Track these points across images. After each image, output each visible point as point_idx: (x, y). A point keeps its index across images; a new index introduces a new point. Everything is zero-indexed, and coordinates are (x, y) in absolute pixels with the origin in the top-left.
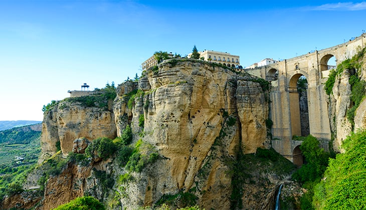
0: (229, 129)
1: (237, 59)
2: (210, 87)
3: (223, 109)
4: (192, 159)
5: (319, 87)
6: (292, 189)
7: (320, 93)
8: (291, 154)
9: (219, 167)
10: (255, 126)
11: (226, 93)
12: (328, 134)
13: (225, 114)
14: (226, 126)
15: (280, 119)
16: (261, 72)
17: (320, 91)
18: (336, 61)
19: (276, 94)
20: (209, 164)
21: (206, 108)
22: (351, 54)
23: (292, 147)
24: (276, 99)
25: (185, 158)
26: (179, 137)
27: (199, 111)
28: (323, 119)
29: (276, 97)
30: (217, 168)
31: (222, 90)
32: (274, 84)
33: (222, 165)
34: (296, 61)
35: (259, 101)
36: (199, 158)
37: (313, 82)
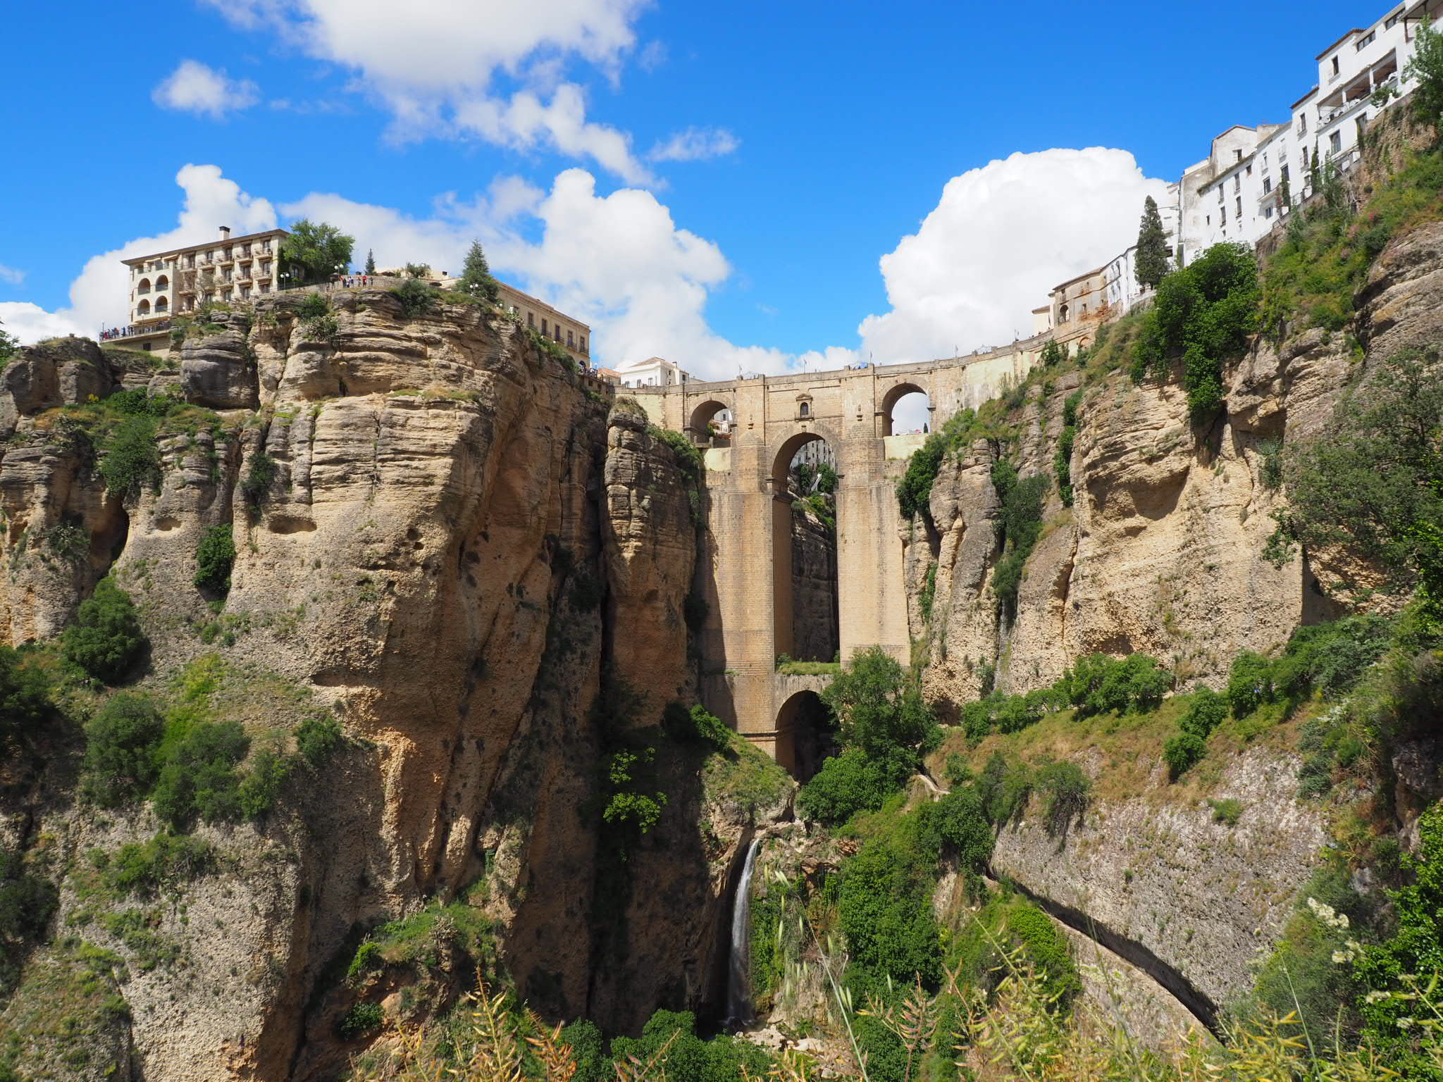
0: (577, 624)
1: (582, 338)
2: (529, 435)
3: (553, 536)
4: (470, 746)
5: (879, 489)
6: (799, 850)
7: (880, 509)
8: (770, 727)
9: (560, 782)
10: (663, 618)
11: (569, 472)
12: (900, 648)
13: (560, 561)
14: (567, 612)
15: (736, 594)
16: (663, 406)
17: (880, 501)
18: (931, 409)
19: (725, 499)
20: (528, 767)
21: (510, 524)
22: (976, 395)
23: (773, 700)
24: (725, 518)
25: (445, 744)
26: (434, 644)
27: (485, 536)
28: (888, 595)
29: (726, 510)
30: (554, 788)
31: (559, 456)
32: (714, 459)
33: (570, 773)
34: (804, 388)
35: (675, 519)
36: (492, 746)
37: (858, 468)
